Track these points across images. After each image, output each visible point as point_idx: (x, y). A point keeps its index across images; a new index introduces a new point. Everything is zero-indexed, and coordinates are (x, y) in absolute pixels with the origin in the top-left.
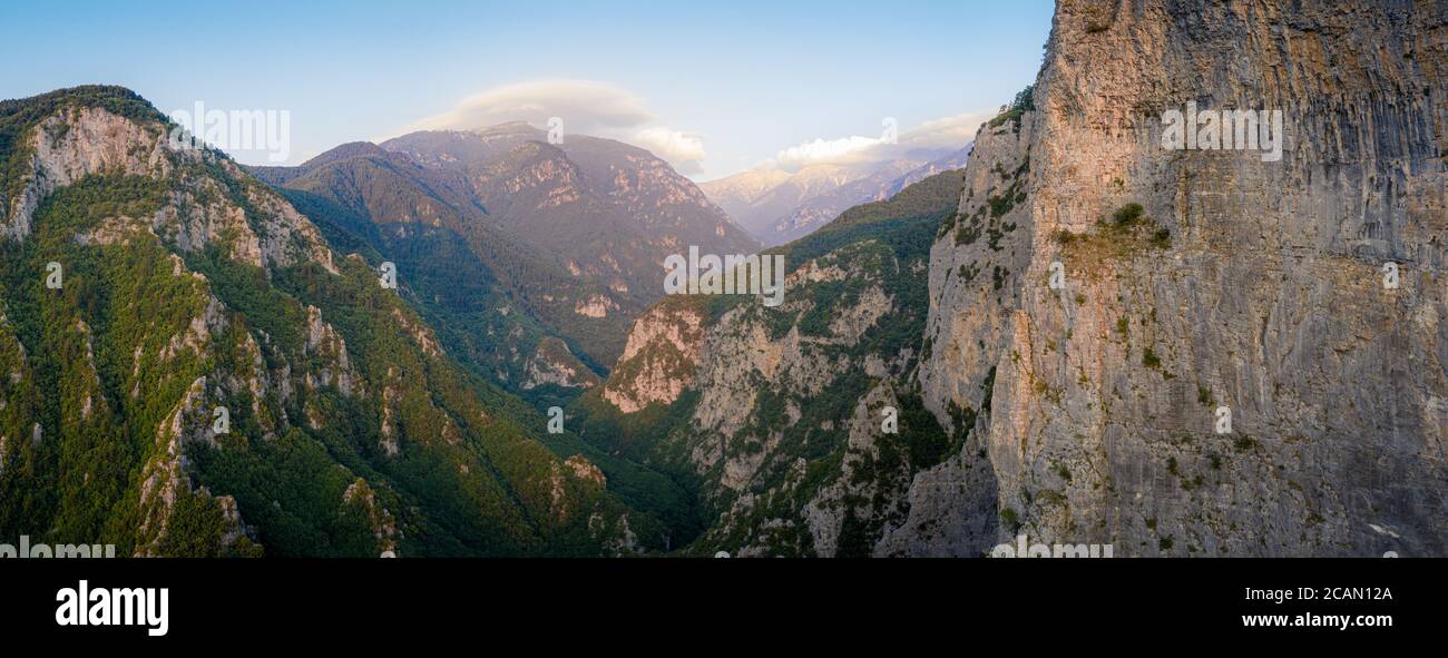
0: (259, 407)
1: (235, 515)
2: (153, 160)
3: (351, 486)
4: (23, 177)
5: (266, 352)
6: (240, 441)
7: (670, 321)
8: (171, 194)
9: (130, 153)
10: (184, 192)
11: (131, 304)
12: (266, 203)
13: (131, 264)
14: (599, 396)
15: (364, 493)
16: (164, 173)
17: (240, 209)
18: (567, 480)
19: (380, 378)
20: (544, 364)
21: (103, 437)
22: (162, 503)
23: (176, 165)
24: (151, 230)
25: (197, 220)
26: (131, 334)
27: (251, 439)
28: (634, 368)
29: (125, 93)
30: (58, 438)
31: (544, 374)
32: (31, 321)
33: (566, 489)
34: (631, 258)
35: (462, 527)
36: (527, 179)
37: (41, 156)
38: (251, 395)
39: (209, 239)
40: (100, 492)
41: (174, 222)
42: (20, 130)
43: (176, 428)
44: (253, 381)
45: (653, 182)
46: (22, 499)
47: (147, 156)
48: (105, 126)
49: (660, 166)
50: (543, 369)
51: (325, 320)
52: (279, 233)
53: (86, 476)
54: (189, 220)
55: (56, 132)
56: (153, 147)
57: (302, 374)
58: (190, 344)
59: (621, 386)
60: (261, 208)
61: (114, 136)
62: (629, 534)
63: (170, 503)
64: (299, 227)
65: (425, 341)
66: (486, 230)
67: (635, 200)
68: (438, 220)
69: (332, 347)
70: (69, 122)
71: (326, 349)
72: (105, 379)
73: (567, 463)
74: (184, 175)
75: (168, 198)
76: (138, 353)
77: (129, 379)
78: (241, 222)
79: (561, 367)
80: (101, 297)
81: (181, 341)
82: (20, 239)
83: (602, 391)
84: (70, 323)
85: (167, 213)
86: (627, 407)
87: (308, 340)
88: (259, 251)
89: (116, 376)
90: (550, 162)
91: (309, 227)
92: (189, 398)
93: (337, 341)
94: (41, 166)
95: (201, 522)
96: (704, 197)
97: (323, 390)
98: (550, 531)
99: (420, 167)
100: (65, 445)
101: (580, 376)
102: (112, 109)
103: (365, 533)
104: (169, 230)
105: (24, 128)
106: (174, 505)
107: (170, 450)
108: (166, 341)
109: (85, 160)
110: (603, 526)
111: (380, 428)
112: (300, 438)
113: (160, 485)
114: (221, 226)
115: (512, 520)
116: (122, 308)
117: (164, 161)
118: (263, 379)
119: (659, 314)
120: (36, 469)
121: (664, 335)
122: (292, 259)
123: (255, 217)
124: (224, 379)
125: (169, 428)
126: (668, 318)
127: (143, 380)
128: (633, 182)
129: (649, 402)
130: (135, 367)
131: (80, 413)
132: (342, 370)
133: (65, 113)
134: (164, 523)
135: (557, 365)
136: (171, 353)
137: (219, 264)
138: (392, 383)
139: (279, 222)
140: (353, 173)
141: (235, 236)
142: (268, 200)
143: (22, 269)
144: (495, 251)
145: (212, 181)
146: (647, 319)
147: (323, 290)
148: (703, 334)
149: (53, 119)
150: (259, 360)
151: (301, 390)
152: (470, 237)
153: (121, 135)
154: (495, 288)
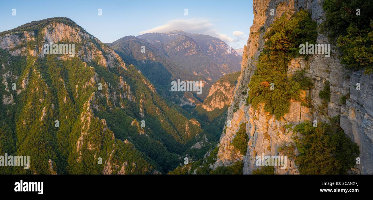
0: (108, 102)
1: (106, 124)
2: (77, 38)
3: (133, 121)
4: (42, 42)
5: (109, 88)
6: (104, 109)
7: (222, 85)
8: (82, 47)
9: (70, 36)
10: (85, 46)
11: (74, 75)
12: (107, 50)
13: (73, 65)
14: (201, 107)
15: (136, 123)
16: (80, 41)
17: (100, 51)
18: (190, 125)
19: (139, 97)
20: (185, 99)
21: (70, 107)
22: (87, 121)
23: (83, 39)
24: (77, 56)
25: (89, 54)
26: (75, 82)
27: (107, 109)
28: (211, 98)
29: (68, 19)
30: (58, 108)
31: (185, 102)
32: (48, 79)
33: (189, 127)
34: (213, 70)
35: (162, 136)
36: (182, 47)
37: (46, 36)
38: (106, 98)
39: (92, 59)
40: (71, 121)
41: (83, 54)
42: (40, 29)
43: (89, 104)
44: (107, 94)
45: (221, 48)
46: (51, 123)
47: (75, 37)
48: (63, 28)
49: (223, 44)
50: (185, 100)
51: (124, 81)
52: (110, 58)
53: (66, 117)
54: (87, 54)
55: (50, 29)
56: (77, 34)
57: (119, 94)
58: (90, 84)
59: (207, 104)
60: (106, 51)
61: (66, 31)
62: (206, 139)
63: (90, 121)
64: (116, 57)
65: (151, 88)
66: (169, 61)
67: (215, 54)
68: (154, 58)
69: (126, 88)
70: (54, 27)
71: (125, 88)
72: (69, 93)
73: (190, 120)
74: (85, 42)
75: (81, 48)
76: (77, 87)
77: (75, 93)
78: (101, 55)
79: (190, 100)
80: (66, 73)
81: (88, 83)
82: (42, 58)
83: (202, 105)
84: (59, 79)
85: (81, 52)
86: (209, 110)
87: (120, 86)
88: (106, 62)
89: (72, 92)
90: (189, 42)
91: (119, 57)
92: (91, 97)
93: (127, 86)
94: (46, 39)
95: (98, 125)
96: (236, 53)
97: (124, 99)
98: (185, 138)
99: (149, 43)
100: (60, 109)
101: (196, 102)
102: (65, 24)
103: (137, 133)
104: (82, 56)
105: (41, 28)
106: (91, 121)
107: (88, 110)
108: (84, 83)
109: (58, 37)
110: (199, 137)
111: (139, 110)
112: (119, 110)
113: (86, 117)
114: (95, 56)
115: (175, 134)
116: (72, 75)
117: (80, 38)
118: (109, 94)
119: (218, 83)
120: (54, 115)
121: (219, 89)
122: (114, 65)
123: (104, 54)
124: (99, 94)
125: (86, 105)
126: (221, 84)
127: (79, 93)
128: (214, 48)
129: (215, 108)
130: (76, 90)
131: (64, 101)
132: (129, 94)
133: (52, 25)
134: (88, 126)
135: (189, 99)
136: (86, 86)
137: (95, 66)
138: (142, 98)
139: (111, 55)
140: (128, 45)
141: (99, 58)
142: (108, 49)
143: (44, 66)
144: (171, 67)
145: (93, 44)
146: (215, 85)
147: (123, 73)
148: (231, 89)
149: (49, 26)
150: (108, 89)
151: (118, 98)
152: (164, 63)
153: (68, 31)
154: (172, 78)
